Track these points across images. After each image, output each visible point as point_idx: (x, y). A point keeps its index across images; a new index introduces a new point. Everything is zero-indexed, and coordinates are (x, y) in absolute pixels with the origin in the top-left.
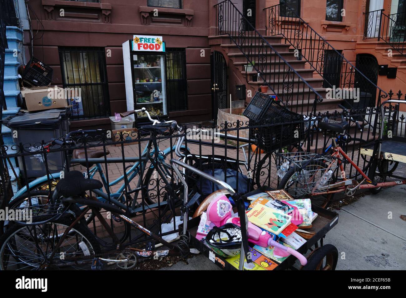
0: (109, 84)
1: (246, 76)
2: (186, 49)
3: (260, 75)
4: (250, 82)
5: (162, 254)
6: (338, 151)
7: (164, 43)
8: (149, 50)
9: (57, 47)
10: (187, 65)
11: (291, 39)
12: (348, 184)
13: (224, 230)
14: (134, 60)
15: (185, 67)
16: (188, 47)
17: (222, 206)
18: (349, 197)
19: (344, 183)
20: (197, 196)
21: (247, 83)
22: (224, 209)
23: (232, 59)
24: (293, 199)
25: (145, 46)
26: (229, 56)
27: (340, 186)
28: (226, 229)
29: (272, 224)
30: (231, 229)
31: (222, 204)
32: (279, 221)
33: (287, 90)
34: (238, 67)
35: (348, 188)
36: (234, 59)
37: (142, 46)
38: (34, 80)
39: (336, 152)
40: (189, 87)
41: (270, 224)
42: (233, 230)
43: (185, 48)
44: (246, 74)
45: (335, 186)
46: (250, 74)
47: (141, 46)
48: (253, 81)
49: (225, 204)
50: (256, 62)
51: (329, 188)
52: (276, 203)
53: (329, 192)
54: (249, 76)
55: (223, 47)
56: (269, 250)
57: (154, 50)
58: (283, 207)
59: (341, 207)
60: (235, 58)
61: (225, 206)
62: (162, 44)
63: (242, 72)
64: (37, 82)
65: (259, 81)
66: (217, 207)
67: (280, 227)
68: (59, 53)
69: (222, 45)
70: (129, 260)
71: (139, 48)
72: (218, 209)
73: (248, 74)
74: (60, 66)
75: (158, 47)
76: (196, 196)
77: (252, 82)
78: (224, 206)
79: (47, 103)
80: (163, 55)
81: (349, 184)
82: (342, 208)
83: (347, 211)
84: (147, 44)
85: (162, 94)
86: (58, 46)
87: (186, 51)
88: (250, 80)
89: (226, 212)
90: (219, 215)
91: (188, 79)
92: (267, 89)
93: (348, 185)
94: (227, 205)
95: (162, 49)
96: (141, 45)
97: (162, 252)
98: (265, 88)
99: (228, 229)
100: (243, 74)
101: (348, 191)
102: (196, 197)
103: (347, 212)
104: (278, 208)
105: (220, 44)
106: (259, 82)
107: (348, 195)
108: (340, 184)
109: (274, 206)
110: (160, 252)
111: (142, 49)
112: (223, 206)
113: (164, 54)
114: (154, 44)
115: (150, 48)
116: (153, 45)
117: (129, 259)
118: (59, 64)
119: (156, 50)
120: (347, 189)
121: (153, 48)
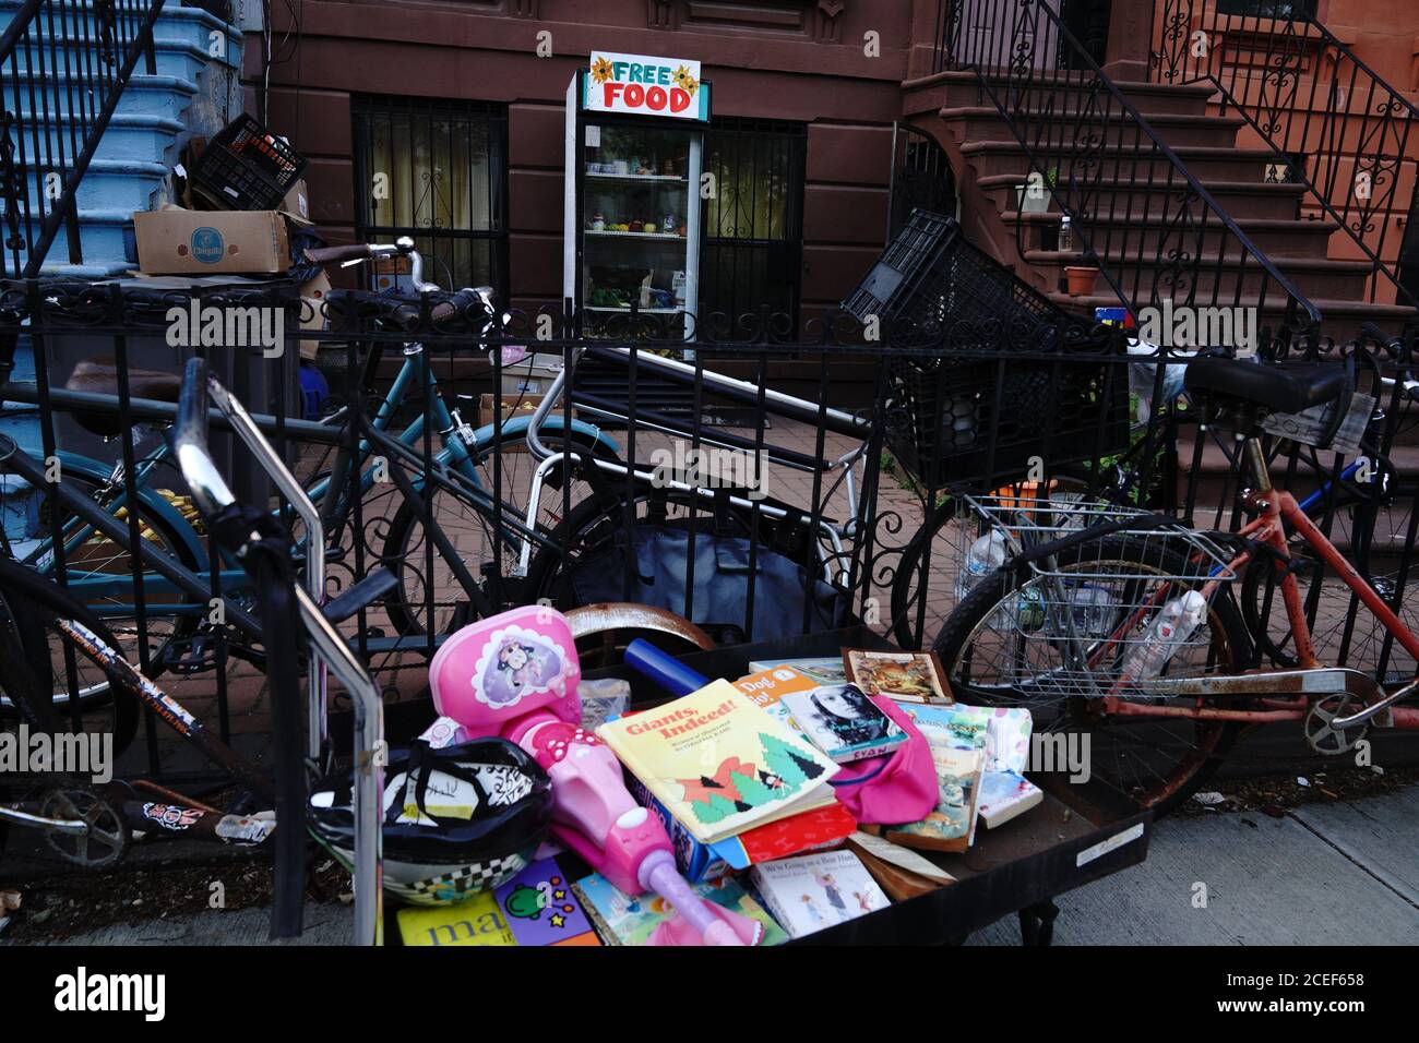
0: (512, 236)
1: (1018, 232)
2: (811, 125)
3: (1071, 222)
4: (1028, 254)
5: (242, 835)
6: (1277, 509)
7: (705, 88)
8: (644, 109)
9: (347, 95)
10: (807, 187)
11: (1258, 108)
12: (1321, 689)
13: (463, 765)
14: (587, 144)
15: (801, 193)
16: (819, 120)
17: (507, 656)
18: (1321, 755)
19: (1299, 680)
20: (381, 586)
21: (1019, 258)
22: (515, 671)
23: (974, 163)
24: (949, 700)
25: (633, 95)
26: (968, 154)
27: (1272, 689)
28: (475, 766)
29: (718, 786)
30: (498, 767)
31: (515, 648)
32: (764, 781)
33: (1170, 281)
34: (993, 196)
35: (1318, 711)
36: (980, 163)
37: (621, 92)
38: (227, 189)
39: (1267, 513)
40: (808, 270)
41: (706, 782)
42: (508, 775)
43: (805, 123)
44: (1020, 223)
45: (1240, 684)
46: (1036, 222)
47: (618, 95)
48: (1043, 250)
49: (531, 650)
50: (1061, 178)
51: (1207, 690)
52: (840, 700)
53: (1206, 713)
54: (1029, 230)
55: (949, 118)
56: (640, 913)
57: (666, 112)
58: (863, 723)
59: (1296, 805)
60: (984, 160)
61: (529, 659)
62: (697, 92)
63: (1007, 214)
64: (235, 194)
65: (1064, 247)
66: (481, 656)
67: (743, 807)
68: (353, 115)
69: (944, 111)
70: (96, 828)
71: (608, 102)
72: (482, 666)
73: (1025, 220)
74: (350, 163)
75: (680, 99)
76: (374, 584)
77: (1038, 253)
78: (524, 660)
79: (208, 252)
80: (701, 131)
81: (1328, 689)
82: (1300, 814)
83: (1320, 829)
84: (640, 89)
85: (685, 281)
86: (351, 92)
87: (809, 135)
88: (1032, 248)
89: (527, 690)
90: (481, 696)
91: (807, 243)
92: (1093, 279)
93: (1318, 696)
94: (540, 660)
95: (694, 111)
96: (616, 91)
97: (244, 822)
98: (1083, 274)
99: (484, 768)
100: (1007, 222)
101: (1318, 724)
102: (373, 589)
103: (1318, 835)
104: (828, 724)
105: (940, 109)
106: (1064, 251)
107: (1318, 744)
108: (1271, 682)
109: (816, 711)
110: (235, 824)
111: (619, 106)
112: (517, 659)
113: (703, 128)
114: (667, 89)
115: (651, 104)
116: (662, 93)
117: (93, 822)
118: (349, 152)
119: (672, 110)
120: (1314, 716)
121: (660, 106)
